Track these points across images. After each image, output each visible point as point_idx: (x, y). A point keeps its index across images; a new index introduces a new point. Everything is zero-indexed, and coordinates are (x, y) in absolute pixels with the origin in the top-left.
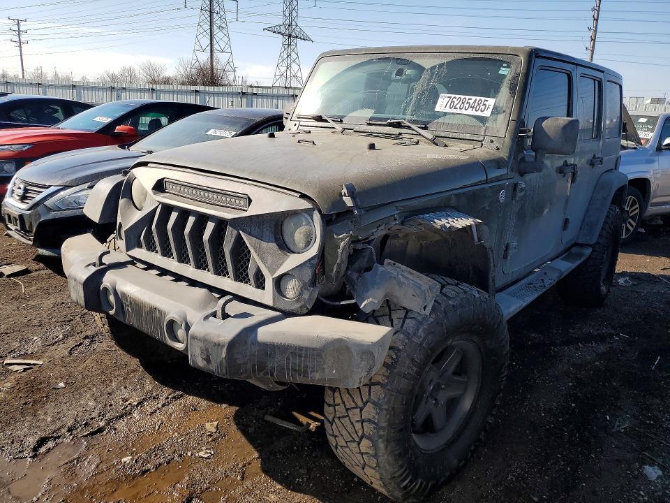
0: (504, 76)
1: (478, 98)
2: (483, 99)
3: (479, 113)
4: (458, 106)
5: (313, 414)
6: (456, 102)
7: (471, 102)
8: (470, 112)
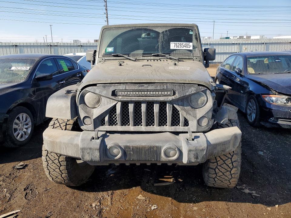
0: (192, 35)
1: (186, 43)
2: (188, 43)
3: (188, 49)
4: (179, 46)
5: (165, 177)
6: (178, 45)
7: (184, 44)
8: (184, 48)
